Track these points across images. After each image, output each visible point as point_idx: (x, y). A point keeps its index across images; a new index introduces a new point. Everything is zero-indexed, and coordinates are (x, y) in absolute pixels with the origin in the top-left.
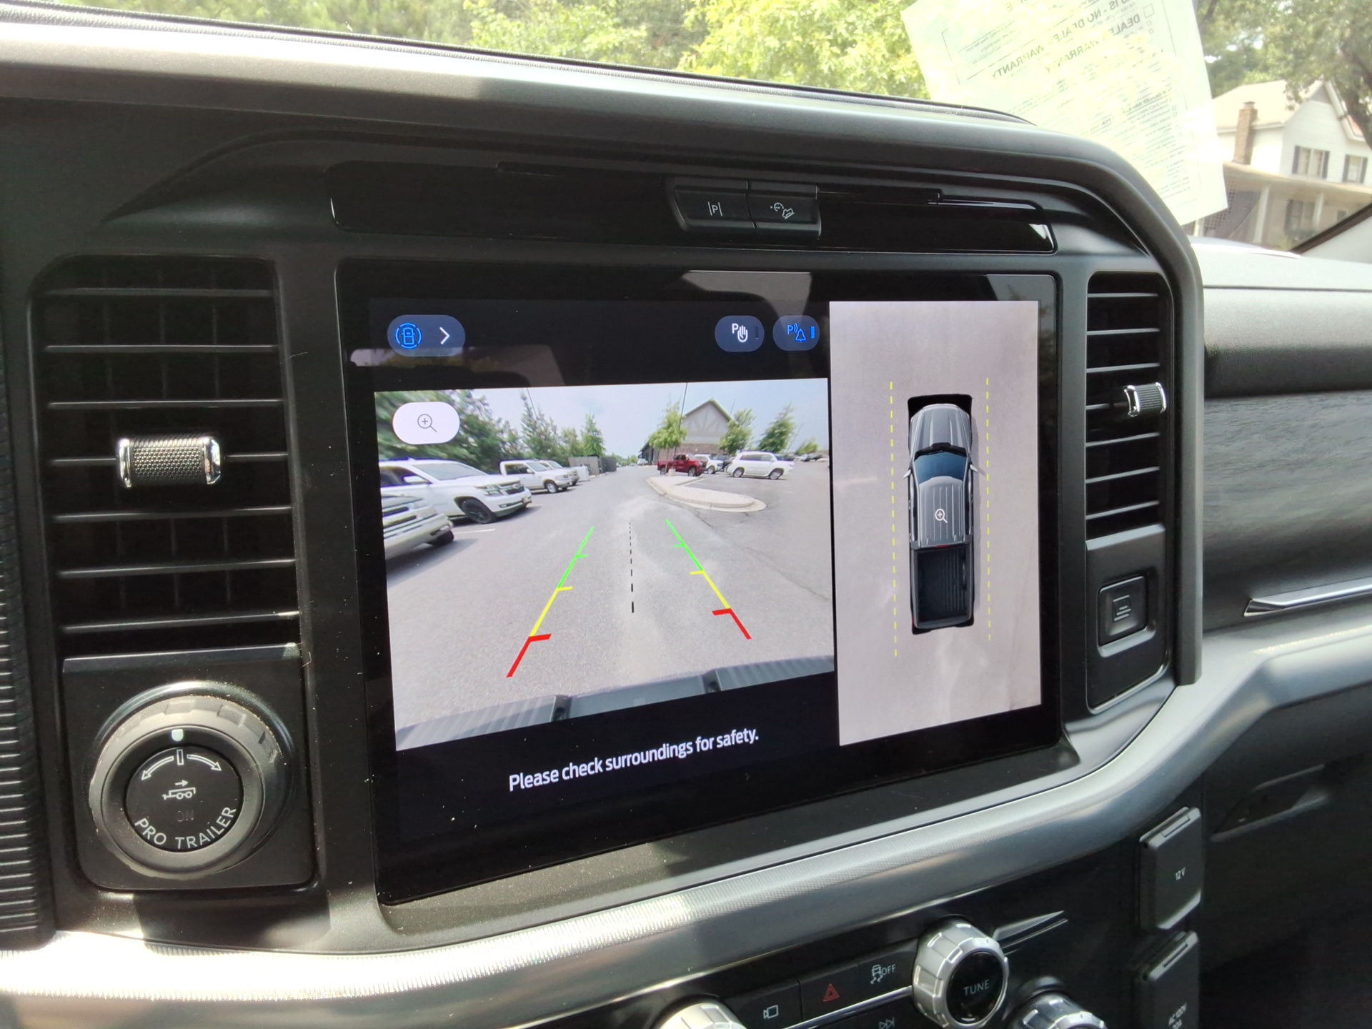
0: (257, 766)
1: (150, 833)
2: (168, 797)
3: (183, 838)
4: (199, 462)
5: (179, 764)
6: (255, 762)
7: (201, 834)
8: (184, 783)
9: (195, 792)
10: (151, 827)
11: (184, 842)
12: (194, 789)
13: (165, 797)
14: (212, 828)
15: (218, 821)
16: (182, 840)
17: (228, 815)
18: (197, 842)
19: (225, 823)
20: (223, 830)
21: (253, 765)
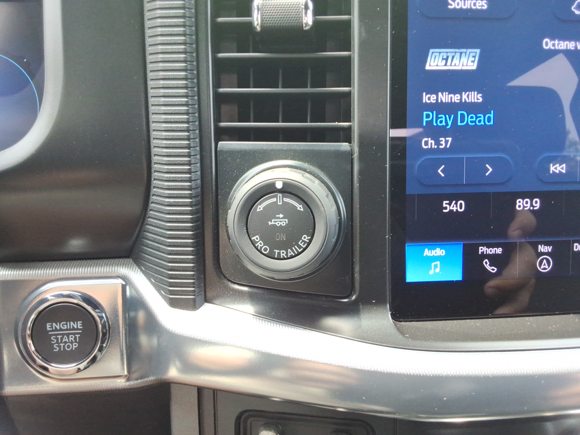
0: (325, 210)
1: (260, 245)
2: (271, 223)
3: (279, 251)
4: (300, 12)
5: (279, 203)
6: (324, 208)
7: (289, 250)
8: (281, 216)
9: (287, 223)
10: (261, 242)
11: (279, 253)
12: (287, 220)
13: (270, 223)
14: (296, 246)
15: (299, 243)
16: (278, 252)
17: (305, 240)
18: (287, 254)
19: (304, 245)
20: (302, 249)
21: (322, 209)
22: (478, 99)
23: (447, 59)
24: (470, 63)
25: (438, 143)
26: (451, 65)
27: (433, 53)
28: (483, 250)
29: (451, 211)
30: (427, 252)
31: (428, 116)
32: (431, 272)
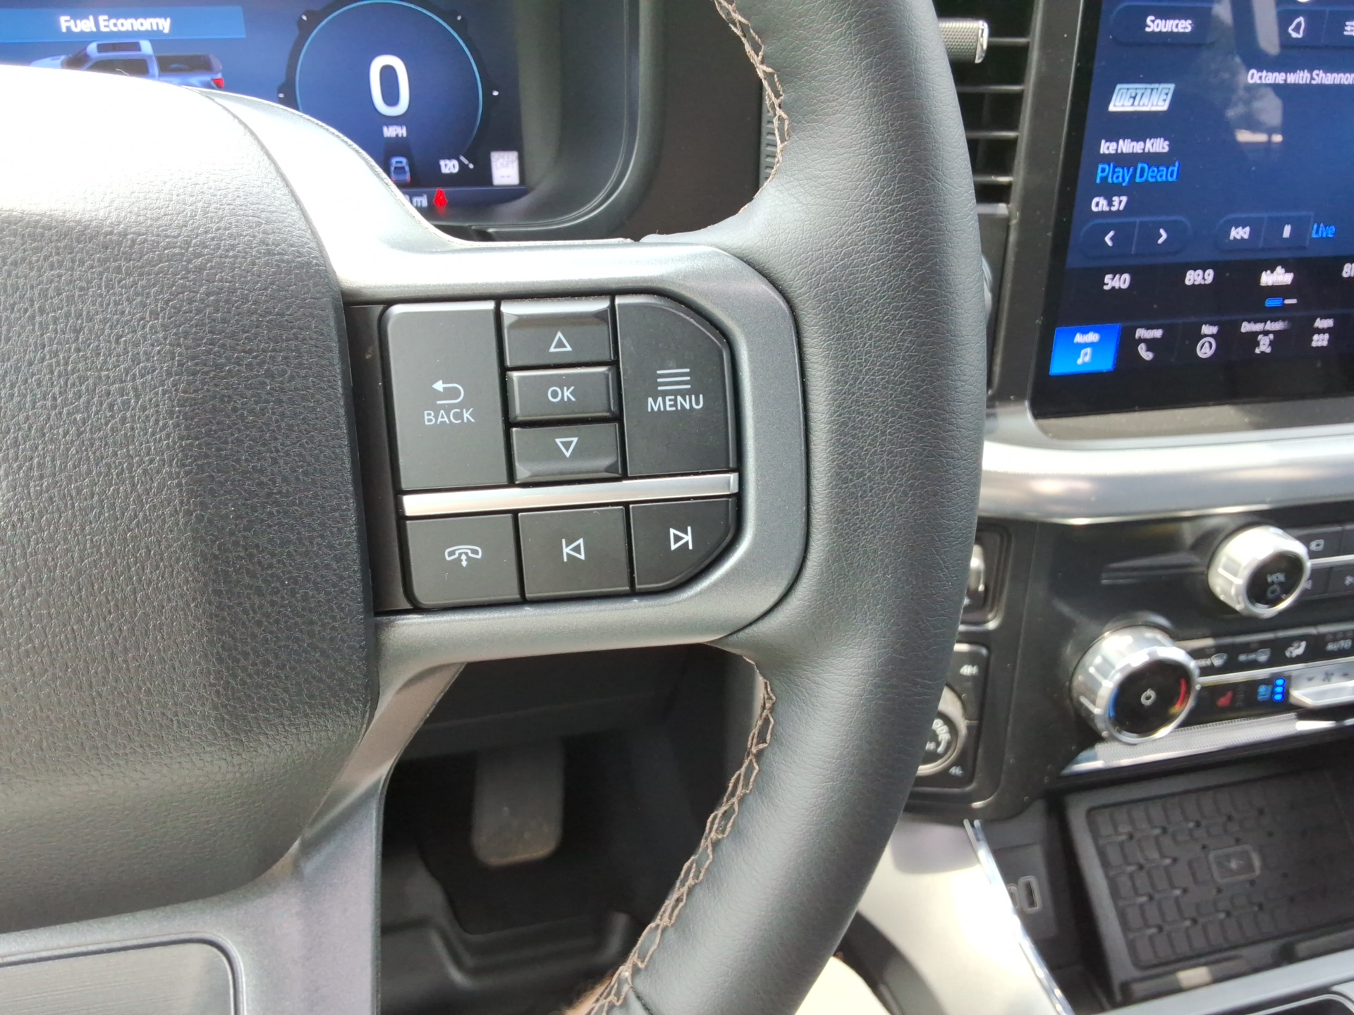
4: (974, 42)
22: (1163, 148)
23: (1134, 98)
24: (1161, 103)
25: (1110, 204)
26: (1139, 105)
27: (1120, 89)
28: (1141, 333)
29: (1113, 288)
30: (1079, 338)
31: (1103, 171)
32: (1080, 361)
